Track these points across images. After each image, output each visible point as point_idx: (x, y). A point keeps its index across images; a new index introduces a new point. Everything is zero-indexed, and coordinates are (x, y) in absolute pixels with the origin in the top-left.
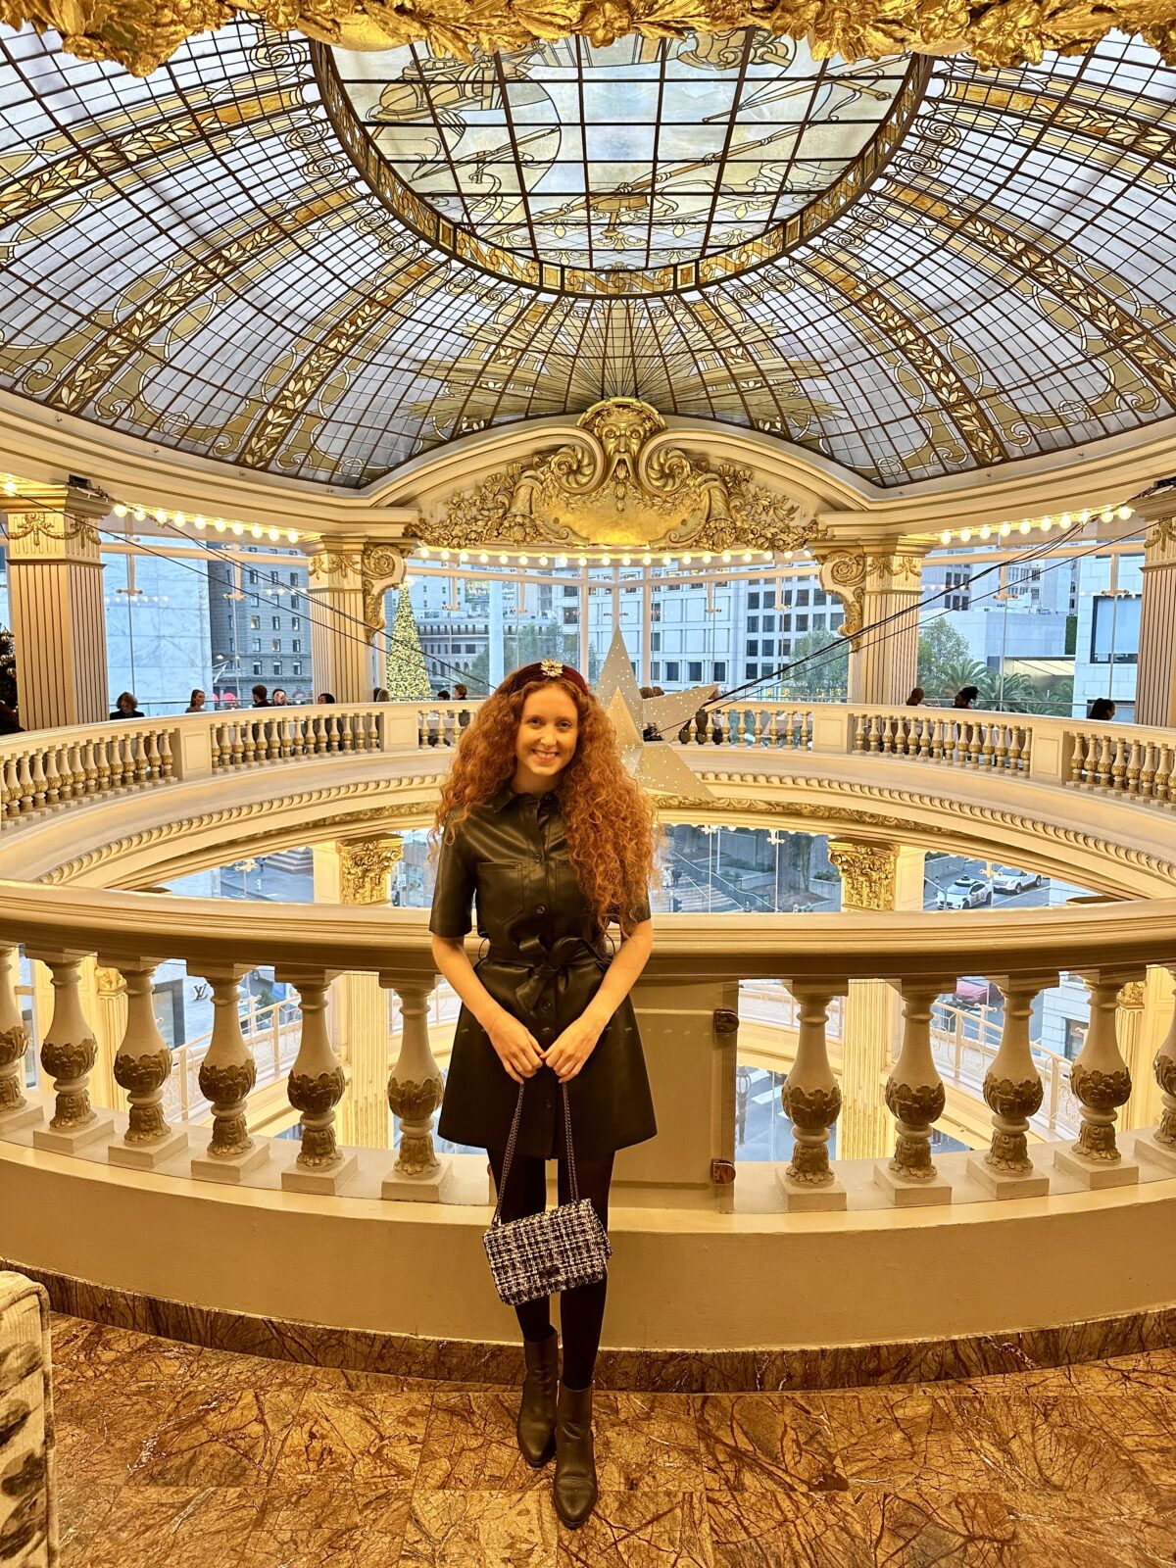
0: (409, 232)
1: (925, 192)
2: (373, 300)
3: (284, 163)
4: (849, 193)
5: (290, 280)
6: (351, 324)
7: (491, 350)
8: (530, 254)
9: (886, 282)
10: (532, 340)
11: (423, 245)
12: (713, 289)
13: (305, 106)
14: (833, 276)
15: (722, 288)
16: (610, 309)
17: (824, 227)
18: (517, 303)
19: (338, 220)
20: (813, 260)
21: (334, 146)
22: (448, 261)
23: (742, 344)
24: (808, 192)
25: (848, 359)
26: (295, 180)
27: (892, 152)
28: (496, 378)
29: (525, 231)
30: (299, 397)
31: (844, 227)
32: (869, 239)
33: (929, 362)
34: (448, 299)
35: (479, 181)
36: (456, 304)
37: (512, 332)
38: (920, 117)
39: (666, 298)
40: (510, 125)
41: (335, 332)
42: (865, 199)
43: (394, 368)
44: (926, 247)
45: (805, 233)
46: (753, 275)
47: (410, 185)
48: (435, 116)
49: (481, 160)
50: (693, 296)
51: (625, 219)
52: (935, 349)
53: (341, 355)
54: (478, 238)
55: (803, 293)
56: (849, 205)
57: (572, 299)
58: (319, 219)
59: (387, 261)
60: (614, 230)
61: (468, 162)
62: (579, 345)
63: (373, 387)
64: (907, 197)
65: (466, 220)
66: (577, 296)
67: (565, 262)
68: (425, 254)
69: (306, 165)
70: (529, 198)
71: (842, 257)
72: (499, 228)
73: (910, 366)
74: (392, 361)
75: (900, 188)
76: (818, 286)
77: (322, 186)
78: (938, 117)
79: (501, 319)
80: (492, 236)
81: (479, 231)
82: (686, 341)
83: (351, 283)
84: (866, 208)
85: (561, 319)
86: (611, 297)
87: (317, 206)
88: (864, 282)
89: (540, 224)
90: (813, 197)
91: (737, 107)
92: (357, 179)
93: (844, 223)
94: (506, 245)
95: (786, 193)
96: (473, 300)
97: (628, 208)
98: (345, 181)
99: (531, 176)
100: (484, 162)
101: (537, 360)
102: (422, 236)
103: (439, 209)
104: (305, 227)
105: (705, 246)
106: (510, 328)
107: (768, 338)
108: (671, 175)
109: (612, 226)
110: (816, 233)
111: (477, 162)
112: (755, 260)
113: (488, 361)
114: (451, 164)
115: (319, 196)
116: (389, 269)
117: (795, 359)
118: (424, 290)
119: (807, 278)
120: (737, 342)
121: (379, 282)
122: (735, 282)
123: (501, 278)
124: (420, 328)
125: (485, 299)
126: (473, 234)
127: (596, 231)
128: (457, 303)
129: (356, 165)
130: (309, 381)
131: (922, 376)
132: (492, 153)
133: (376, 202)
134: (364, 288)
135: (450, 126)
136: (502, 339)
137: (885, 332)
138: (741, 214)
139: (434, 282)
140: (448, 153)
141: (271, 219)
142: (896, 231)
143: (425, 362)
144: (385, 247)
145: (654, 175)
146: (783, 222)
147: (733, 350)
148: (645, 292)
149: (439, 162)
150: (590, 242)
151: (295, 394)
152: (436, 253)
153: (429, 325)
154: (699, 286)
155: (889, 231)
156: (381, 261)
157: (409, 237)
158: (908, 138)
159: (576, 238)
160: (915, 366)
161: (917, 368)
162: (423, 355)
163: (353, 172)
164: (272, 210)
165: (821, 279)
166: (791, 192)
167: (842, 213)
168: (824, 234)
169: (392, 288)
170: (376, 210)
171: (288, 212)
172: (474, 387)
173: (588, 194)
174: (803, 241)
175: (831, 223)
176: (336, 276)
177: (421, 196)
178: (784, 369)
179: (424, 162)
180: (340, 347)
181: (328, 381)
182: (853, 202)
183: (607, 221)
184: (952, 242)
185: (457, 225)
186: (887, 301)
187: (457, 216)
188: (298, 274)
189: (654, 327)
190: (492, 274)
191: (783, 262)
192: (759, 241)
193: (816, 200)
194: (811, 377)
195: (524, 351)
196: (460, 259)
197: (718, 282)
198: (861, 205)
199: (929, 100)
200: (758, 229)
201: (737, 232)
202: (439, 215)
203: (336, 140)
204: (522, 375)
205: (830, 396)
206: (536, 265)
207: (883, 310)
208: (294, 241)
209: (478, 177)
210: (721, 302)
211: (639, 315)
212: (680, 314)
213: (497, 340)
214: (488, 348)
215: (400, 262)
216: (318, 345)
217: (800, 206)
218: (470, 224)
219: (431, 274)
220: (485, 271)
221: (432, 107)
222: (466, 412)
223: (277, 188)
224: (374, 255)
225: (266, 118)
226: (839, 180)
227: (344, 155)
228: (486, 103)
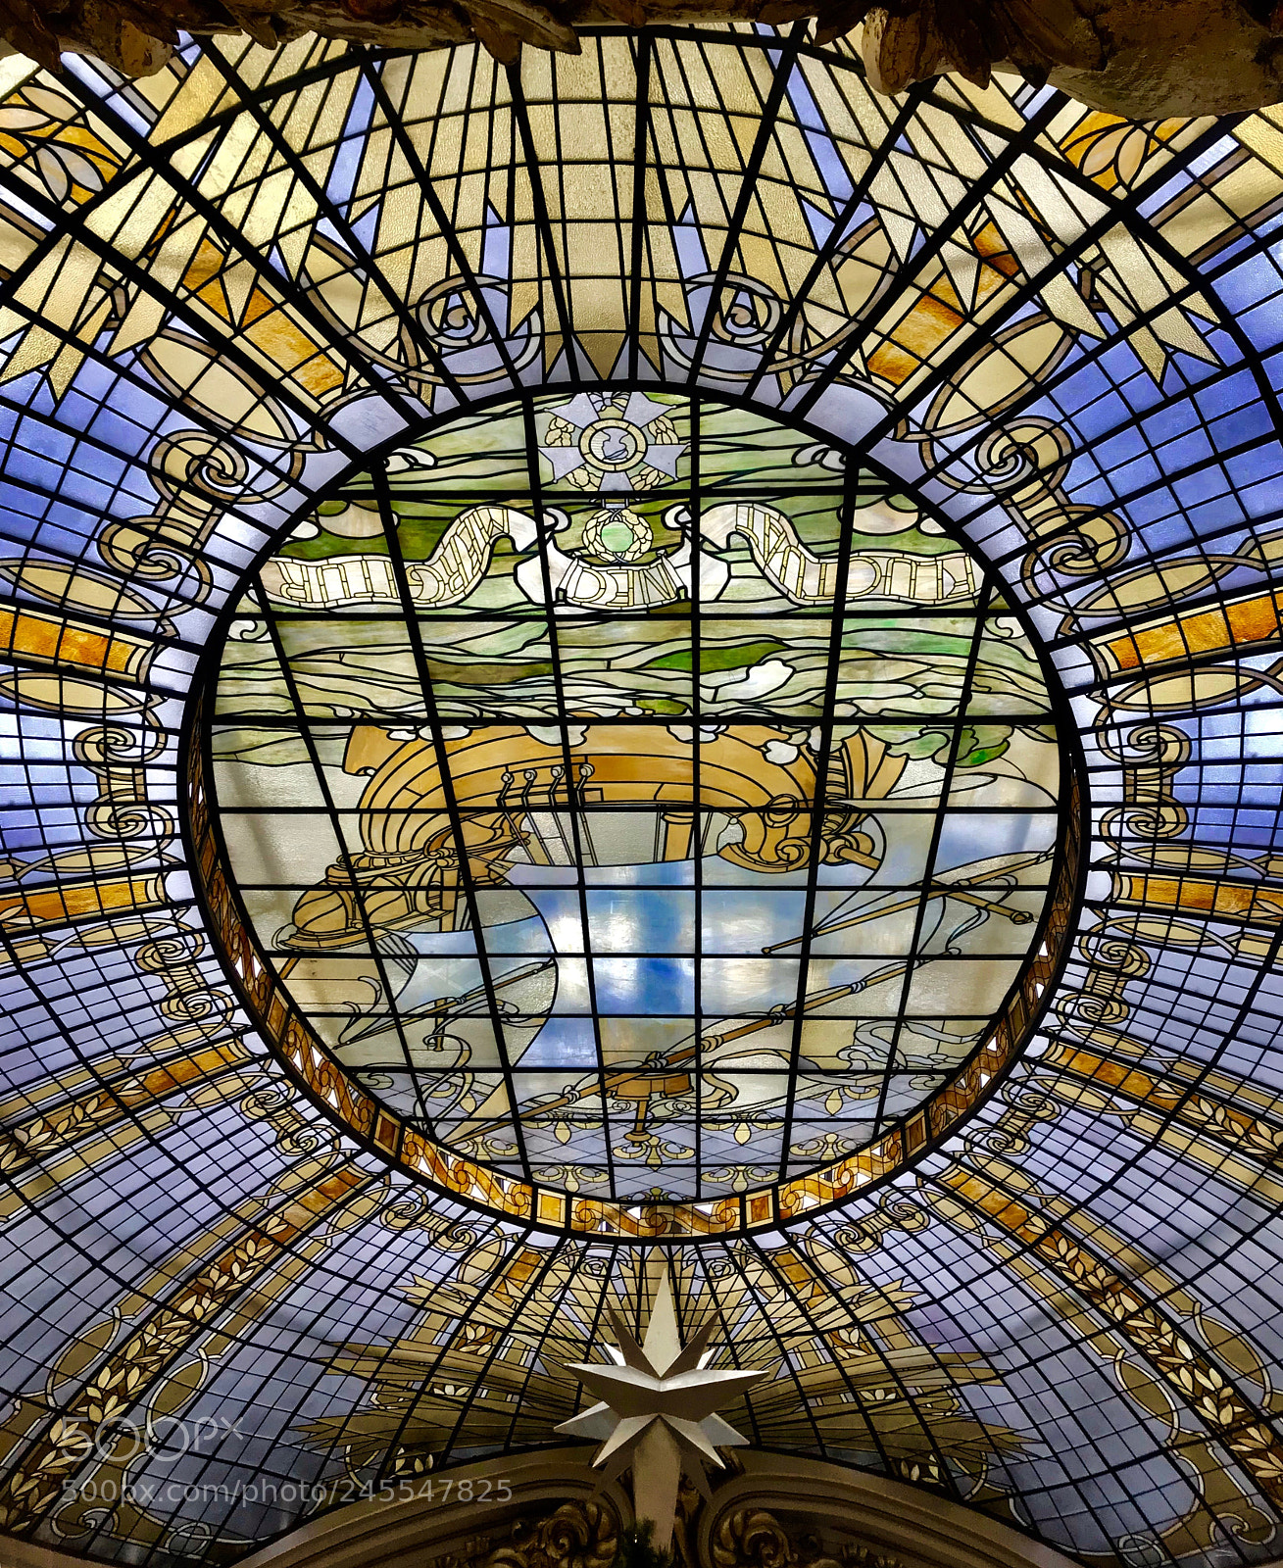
0: (324, 1121)
1: (1109, 1055)
2: (263, 1233)
3: (131, 993)
4: (994, 1066)
5: (125, 1188)
6: (222, 1273)
7: (451, 1329)
8: (518, 1170)
9: (1074, 1211)
10: (518, 1312)
11: (347, 1143)
12: (802, 1228)
13: (168, 904)
14: (988, 1202)
15: (816, 1226)
16: (643, 1262)
17: (963, 1121)
18: (494, 1248)
19: (212, 1094)
20: (954, 1177)
21: (213, 972)
22: (386, 1172)
23: (857, 1323)
24: (931, 1072)
25: (1035, 1348)
26: (147, 1022)
27: (1049, 994)
28: (459, 1374)
29: (508, 1132)
30: (114, 1400)
31: (994, 1118)
32: (1036, 1138)
33: (1172, 1350)
34: (384, 1237)
35: (438, 1047)
36: (396, 1246)
37: (487, 1297)
38: (1083, 933)
39: (730, 1243)
40: (482, 956)
41: (193, 1283)
42: (1018, 1071)
43: (288, 1354)
44: (1130, 1146)
45: (936, 1133)
46: (861, 1202)
47: (337, 1053)
48: (371, 940)
49: (441, 1012)
50: (772, 1240)
51: (659, 1112)
52: (1175, 1326)
53: (203, 1326)
54: (439, 1143)
55: (945, 1233)
56: (994, 1085)
57: (582, 1244)
58: (183, 1090)
59: (289, 1168)
60: (644, 1130)
61: (423, 1016)
62: (595, 1323)
63: (250, 1384)
64: (1084, 1064)
65: (420, 1113)
66: (591, 1239)
67: (572, 1186)
68: (350, 1159)
69: (167, 999)
70: (515, 1076)
71: (998, 1170)
72: (469, 1126)
73: (1139, 1359)
74: (285, 1341)
75: (1070, 1052)
76: (966, 1220)
77: (190, 1036)
78: (1109, 931)
79: (470, 1274)
80: (461, 1139)
81: (441, 1131)
82: (767, 1317)
83: (226, 1200)
84: (1023, 1085)
85: (565, 1276)
86: (643, 1242)
87: (180, 1068)
88: (1038, 1212)
89: (532, 1119)
90: (940, 1079)
91: (810, 931)
92: (247, 1030)
93: (992, 1111)
94: (482, 1156)
95: (898, 1072)
96: (424, 1240)
97: (664, 1094)
98: (227, 1031)
99: (517, 1040)
100: (446, 1016)
101: (527, 1348)
102: (346, 1129)
103: (381, 1095)
104: (158, 1101)
105: (785, 1162)
106: (484, 1291)
107: (899, 1313)
108: (722, 1039)
109: (642, 1125)
110: (953, 1131)
111: (435, 1015)
112: (862, 1179)
113: (446, 1348)
114: (397, 1019)
115: (185, 1052)
116: (291, 1181)
117: (946, 1348)
118: (346, 1219)
119: (948, 1207)
120: (848, 1320)
121: (273, 1202)
122: (835, 1215)
123: (471, 1205)
124: (337, 1284)
125: (443, 1240)
126: (430, 1136)
127: (618, 1132)
128: (399, 1245)
129: (245, 1004)
130: (136, 1372)
131: (1164, 1376)
132: (457, 1001)
133: (276, 1068)
134: (248, 1210)
135: (394, 957)
136: (471, 1310)
137: (1087, 1296)
138: (833, 1106)
139: (363, 1206)
140: (392, 1000)
141: (104, 1084)
142: (1076, 1121)
143: (341, 1346)
144: (287, 1143)
145: (699, 1039)
146: (900, 1122)
147: (843, 1334)
148: (696, 1233)
149: (380, 1016)
150: (609, 1150)
151: (107, 1394)
152: (367, 1157)
153: (352, 1281)
154: (781, 1223)
155: (1064, 1123)
156: (279, 1166)
157: (325, 1128)
158: (1070, 967)
159: (587, 1145)
160: (1147, 1357)
161: (1153, 1361)
162: (340, 1333)
163: (241, 1017)
164: (106, 1066)
165: (970, 1207)
166: (906, 1071)
167: (988, 1094)
168: (964, 1131)
169: (295, 1213)
170: (274, 1081)
171: (133, 1074)
172: (421, 1392)
173: (601, 1069)
174: (934, 1146)
175: (972, 1113)
176: (203, 1188)
177: (352, 1072)
178: (931, 1367)
179: (356, 1016)
180: (198, 1312)
181: (171, 1373)
182: (1001, 1078)
183: (632, 1116)
184: (1167, 1136)
185: (406, 1121)
186: (1080, 1244)
187: (405, 1104)
188: (139, 1180)
189: (713, 1293)
190: (457, 1198)
191: (907, 1179)
192: (866, 1152)
193: (945, 1084)
194: (977, 1382)
195: (506, 1331)
196: (406, 1171)
197: (809, 1215)
198: (1015, 1082)
199: (1094, 906)
200: (863, 1132)
201: (831, 1138)
202: (380, 1104)
203: (215, 964)
204: (502, 1372)
205: (1014, 1417)
206: (527, 1189)
207: (1076, 1258)
208: (138, 1123)
209: (436, 1040)
210: (817, 1249)
211: (688, 1272)
212: (754, 1272)
213: (462, 1310)
214: (447, 1324)
215: (309, 1170)
216: (162, 1305)
217: (923, 1095)
218: (426, 1119)
219: (359, 1193)
220: (444, 1192)
221: (368, 927)
222: (405, 1438)
223: (117, 1033)
224: (267, 1156)
225: (107, 918)
226: (975, 1052)
227: (227, 989)
228: (447, 921)
